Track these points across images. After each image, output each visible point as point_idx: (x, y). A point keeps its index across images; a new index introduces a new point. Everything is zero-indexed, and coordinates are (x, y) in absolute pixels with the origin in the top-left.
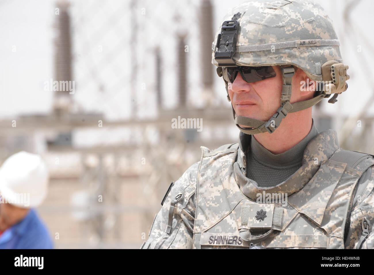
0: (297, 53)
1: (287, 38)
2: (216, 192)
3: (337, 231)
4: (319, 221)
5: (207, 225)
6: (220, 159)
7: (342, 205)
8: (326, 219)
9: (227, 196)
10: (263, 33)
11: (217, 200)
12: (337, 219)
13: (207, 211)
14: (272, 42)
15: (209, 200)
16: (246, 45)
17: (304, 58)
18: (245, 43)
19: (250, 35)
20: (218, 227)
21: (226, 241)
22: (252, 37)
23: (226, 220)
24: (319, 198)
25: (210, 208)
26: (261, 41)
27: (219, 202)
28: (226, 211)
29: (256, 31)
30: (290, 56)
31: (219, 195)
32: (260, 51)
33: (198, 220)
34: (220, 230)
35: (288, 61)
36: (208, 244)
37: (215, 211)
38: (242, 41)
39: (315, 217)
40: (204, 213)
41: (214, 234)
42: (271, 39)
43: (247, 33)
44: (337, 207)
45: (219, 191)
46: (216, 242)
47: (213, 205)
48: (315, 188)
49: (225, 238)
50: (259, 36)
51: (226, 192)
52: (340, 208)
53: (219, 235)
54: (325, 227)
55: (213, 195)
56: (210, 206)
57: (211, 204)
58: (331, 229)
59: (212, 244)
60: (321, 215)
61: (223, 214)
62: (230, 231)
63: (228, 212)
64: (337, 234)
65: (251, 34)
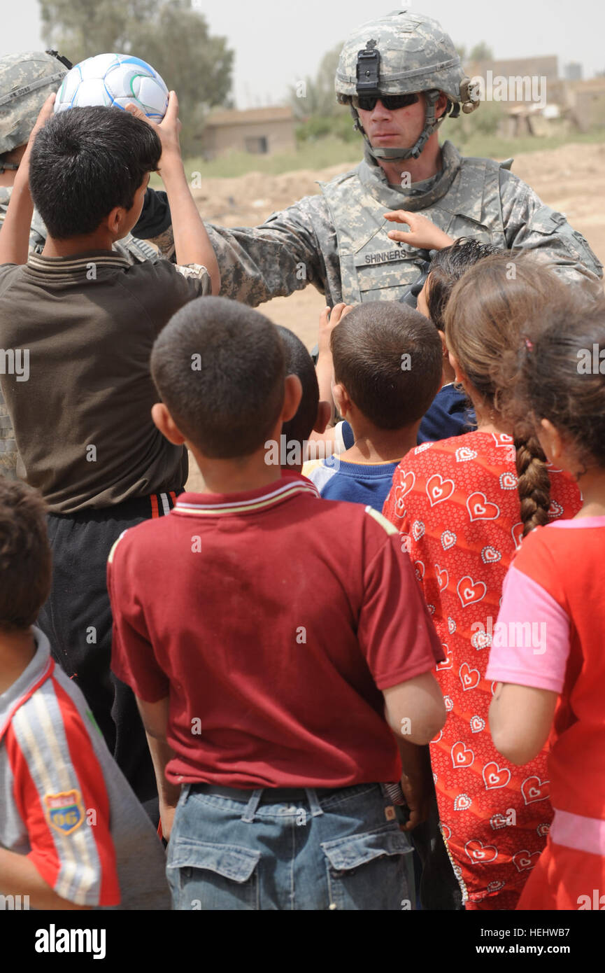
0: (439, 76)
1: (429, 61)
2: (355, 212)
3: (497, 225)
4: (478, 218)
5: (356, 247)
6: (344, 183)
7: (494, 199)
8: (483, 215)
9: (370, 214)
10: (407, 59)
11: (359, 219)
12: (493, 213)
13: (352, 233)
14: (416, 68)
15: (350, 221)
16: (390, 74)
17: (445, 81)
18: (389, 71)
19: (393, 63)
20: (369, 246)
21: (388, 257)
22: (395, 65)
23: (377, 238)
24: (472, 197)
25: (354, 229)
26: (406, 68)
27: (362, 221)
28: (374, 228)
29: (398, 58)
30: (434, 80)
31: (359, 214)
32: (405, 79)
33: (343, 243)
34: (374, 249)
35: (433, 85)
36: (366, 264)
37: (362, 231)
38: (386, 71)
39: (473, 215)
40: (347, 234)
41: (369, 254)
42: (415, 65)
43: (389, 62)
44: (490, 202)
45: (358, 211)
46: (374, 260)
47: (357, 225)
48: (464, 188)
49: (385, 255)
50: (403, 64)
51: (367, 210)
52: (494, 202)
53: (375, 253)
54: (485, 223)
55: (353, 216)
56: (354, 226)
57: (354, 224)
58: (491, 224)
59: (371, 263)
60: (478, 212)
61: (371, 232)
62: (386, 247)
63: (377, 229)
64: (497, 228)
65: (393, 61)
